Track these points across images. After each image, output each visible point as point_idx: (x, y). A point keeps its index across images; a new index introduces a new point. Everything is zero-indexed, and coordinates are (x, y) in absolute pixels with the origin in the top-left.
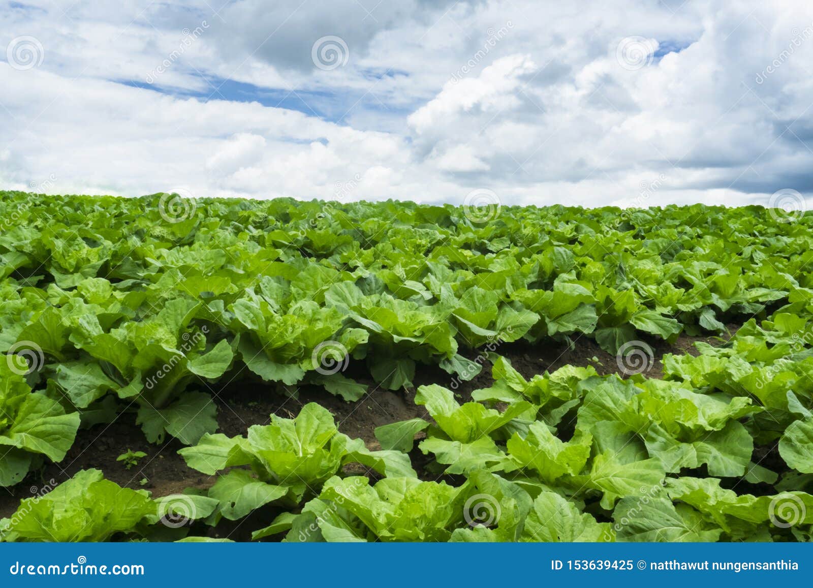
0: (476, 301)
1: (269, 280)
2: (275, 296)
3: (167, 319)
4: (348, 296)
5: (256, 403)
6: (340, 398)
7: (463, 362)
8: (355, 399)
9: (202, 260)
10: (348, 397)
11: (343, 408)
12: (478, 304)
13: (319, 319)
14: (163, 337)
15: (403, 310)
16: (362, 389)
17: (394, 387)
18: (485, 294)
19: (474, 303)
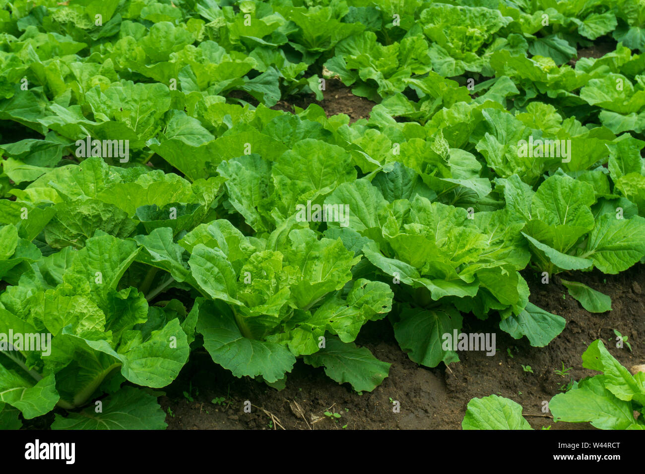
0: (560, 197)
1: (239, 168)
2: (248, 193)
3: (90, 267)
4: (361, 203)
5: (223, 399)
6: (348, 387)
7: (536, 315)
8: (370, 388)
9: (135, 101)
10: (361, 385)
11: (352, 402)
12: (562, 202)
13: (317, 258)
14: (85, 311)
15: (444, 221)
16: (379, 370)
17: (430, 362)
18: (575, 186)
19: (556, 200)
